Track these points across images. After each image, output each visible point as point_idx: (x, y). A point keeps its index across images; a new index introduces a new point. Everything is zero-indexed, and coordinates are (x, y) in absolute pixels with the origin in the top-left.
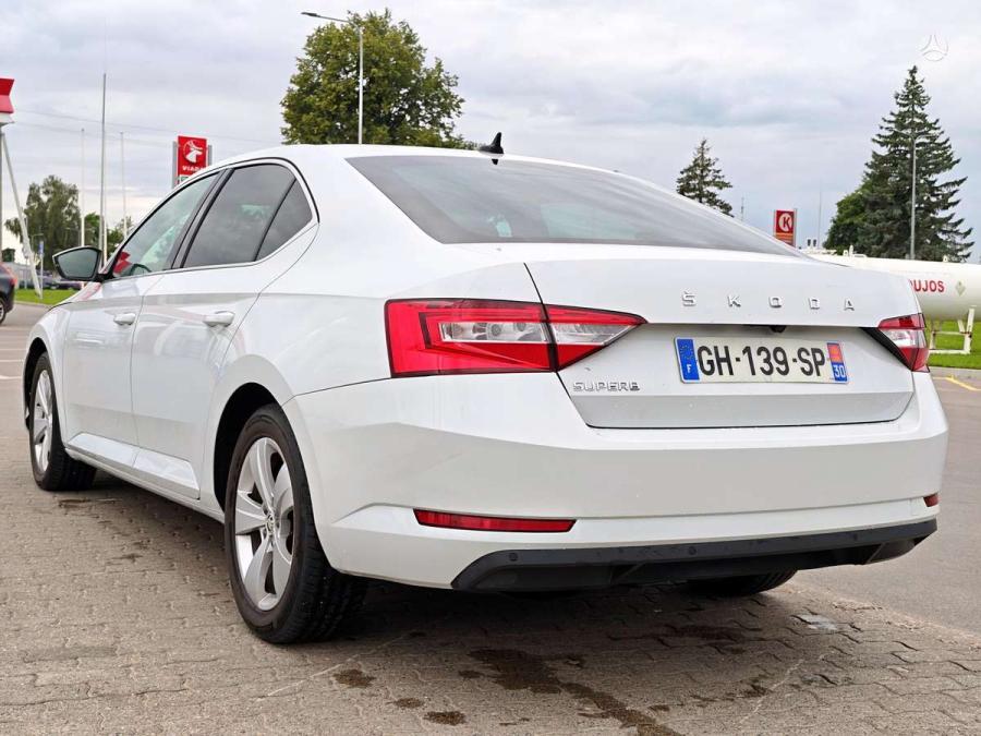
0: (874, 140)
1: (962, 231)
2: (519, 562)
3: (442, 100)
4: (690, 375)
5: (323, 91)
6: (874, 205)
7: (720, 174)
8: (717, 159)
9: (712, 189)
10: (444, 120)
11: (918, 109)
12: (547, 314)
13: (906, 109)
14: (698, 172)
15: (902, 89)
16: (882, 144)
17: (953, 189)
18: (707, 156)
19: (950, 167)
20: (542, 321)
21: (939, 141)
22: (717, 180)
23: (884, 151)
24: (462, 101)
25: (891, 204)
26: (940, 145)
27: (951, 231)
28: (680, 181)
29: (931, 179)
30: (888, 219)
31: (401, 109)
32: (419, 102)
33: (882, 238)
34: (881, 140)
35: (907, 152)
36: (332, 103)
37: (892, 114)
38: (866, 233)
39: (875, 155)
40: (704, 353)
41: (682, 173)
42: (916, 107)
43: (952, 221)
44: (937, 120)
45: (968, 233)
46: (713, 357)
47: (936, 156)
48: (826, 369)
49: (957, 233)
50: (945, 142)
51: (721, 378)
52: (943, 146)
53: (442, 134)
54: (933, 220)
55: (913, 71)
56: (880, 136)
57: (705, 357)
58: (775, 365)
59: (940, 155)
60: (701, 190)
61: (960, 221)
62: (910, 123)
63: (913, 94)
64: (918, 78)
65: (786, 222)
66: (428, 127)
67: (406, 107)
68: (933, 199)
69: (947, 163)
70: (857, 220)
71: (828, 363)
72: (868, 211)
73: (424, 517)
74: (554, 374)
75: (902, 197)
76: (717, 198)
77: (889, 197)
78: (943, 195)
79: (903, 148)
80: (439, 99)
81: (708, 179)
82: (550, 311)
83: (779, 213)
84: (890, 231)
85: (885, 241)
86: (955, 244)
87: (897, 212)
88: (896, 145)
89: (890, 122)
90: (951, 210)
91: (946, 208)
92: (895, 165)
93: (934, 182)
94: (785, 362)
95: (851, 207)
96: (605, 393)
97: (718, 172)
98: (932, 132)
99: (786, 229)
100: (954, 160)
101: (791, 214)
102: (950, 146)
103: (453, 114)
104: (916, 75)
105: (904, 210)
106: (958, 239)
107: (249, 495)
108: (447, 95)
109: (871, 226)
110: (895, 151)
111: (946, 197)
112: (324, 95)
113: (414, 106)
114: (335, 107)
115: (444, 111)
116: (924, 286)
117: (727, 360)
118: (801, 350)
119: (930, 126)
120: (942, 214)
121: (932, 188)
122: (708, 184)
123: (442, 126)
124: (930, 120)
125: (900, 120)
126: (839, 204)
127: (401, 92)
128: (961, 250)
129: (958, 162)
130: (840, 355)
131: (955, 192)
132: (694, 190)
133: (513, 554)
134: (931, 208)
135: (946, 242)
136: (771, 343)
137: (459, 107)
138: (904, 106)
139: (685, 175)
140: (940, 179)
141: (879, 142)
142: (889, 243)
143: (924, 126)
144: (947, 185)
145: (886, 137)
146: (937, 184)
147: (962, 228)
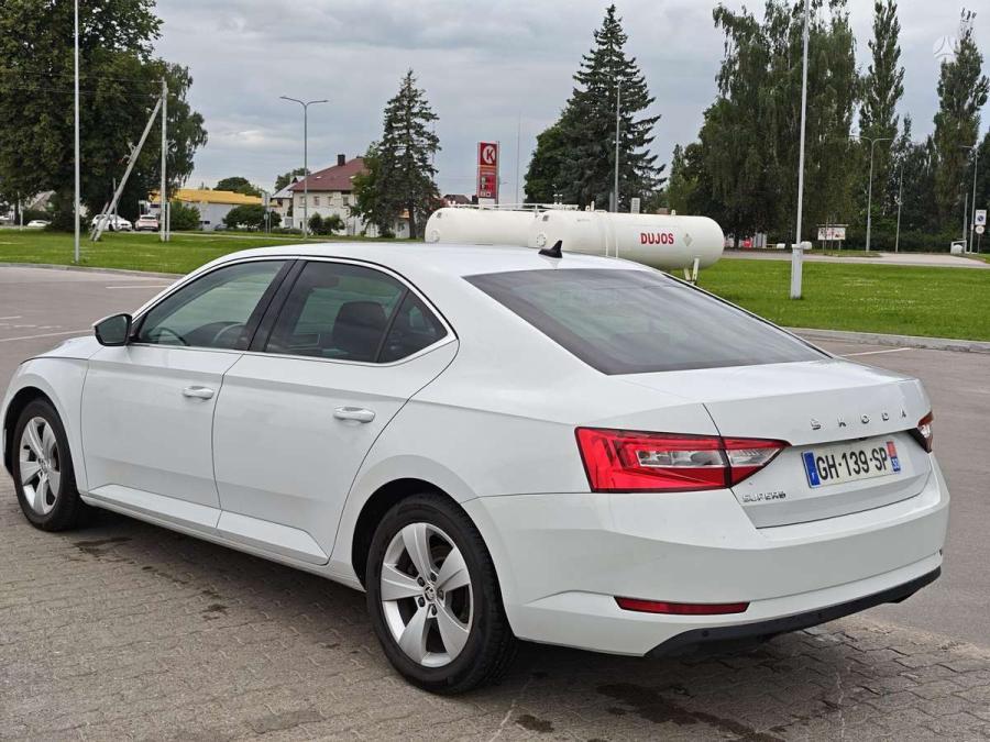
0: (575, 77)
1: (656, 167)
2: (709, 637)
3: (139, 21)
4: (814, 482)
5: (9, 9)
6: (576, 142)
7: (427, 106)
8: (424, 91)
9: (419, 120)
10: (142, 42)
11: (616, 48)
12: (723, 444)
13: (605, 47)
14: (405, 103)
15: (600, 27)
16: (583, 81)
17: (648, 126)
18: (413, 87)
19: (646, 106)
20: (719, 449)
21: (635, 79)
22: (424, 111)
23: (584, 88)
24: (160, 22)
25: (592, 141)
26: (636, 83)
27: (646, 167)
28: (387, 111)
29: (628, 116)
30: (589, 156)
31: (95, 29)
32: (113, 22)
33: (582, 174)
34: (582, 77)
35: (605, 90)
36: (19, 21)
37: (592, 52)
38: (569, 168)
39: (576, 92)
40: (820, 462)
41: (389, 103)
42: (614, 45)
43: (648, 157)
44: (634, 59)
45: (661, 169)
46: (826, 465)
47: (632, 95)
48: (888, 463)
49: (651, 169)
50: (641, 81)
51: (832, 481)
52: (639, 86)
53: (140, 57)
54: (630, 155)
55: (611, 10)
56: (580, 73)
57: (822, 465)
58: (861, 465)
59: (635, 93)
60: (408, 121)
61: (655, 158)
62: (609, 61)
63: (611, 32)
64: (616, 16)
65: (489, 155)
66: (125, 49)
67: (100, 27)
68: (630, 136)
69: (642, 101)
70: (557, 154)
71: (889, 458)
72: (569, 147)
73: (625, 603)
74: (728, 490)
75: (602, 134)
76: (425, 129)
77: (590, 134)
78: (639, 133)
79: (602, 86)
80: (136, 19)
81: (415, 110)
82: (727, 442)
83: (483, 146)
84: (590, 168)
85: (586, 176)
86: (650, 180)
87: (597, 148)
88: (595, 83)
89: (590, 59)
90: (646, 147)
91: (641, 145)
92: (595, 102)
93: (631, 119)
94: (865, 463)
95: (551, 141)
96: (764, 501)
97: (425, 103)
98: (629, 70)
99: (490, 162)
100: (649, 98)
101: (494, 146)
102: (645, 85)
103: (151, 35)
104: (614, 14)
105: (603, 146)
106: (652, 175)
107: (397, 567)
108: (145, 16)
109: (574, 162)
110: (594, 89)
111: (642, 134)
112: (9, 13)
113: (108, 26)
114: (24, 26)
115: (141, 33)
116: (656, 238)
117: (834, 466)
118: (874, 451)
119: (627, 65)
120: (638, 151)
121: (628, 125)
122: (415, 115)
123: (140, 47)
124: (627, 58)
125: (599, 59)
126: (539, 138)
127: (94, 11)
128: (655, 185)
129: (652, 100)
130: (894, 450)
131: (649, 129)
132: (401, 121)
133: (705, 632)
134: (626, 144)
135: (641, 177)
136: (856, 448)
137: (157, 29)
138: (603, 44)
139: (393, 105)
140: (637, 116)
141: (579, 79)
142: (590, 178)
143: (622, 65)
144: (642, 122)
145: (586, 75)
146: (633, 122)
147: (656, 164)
